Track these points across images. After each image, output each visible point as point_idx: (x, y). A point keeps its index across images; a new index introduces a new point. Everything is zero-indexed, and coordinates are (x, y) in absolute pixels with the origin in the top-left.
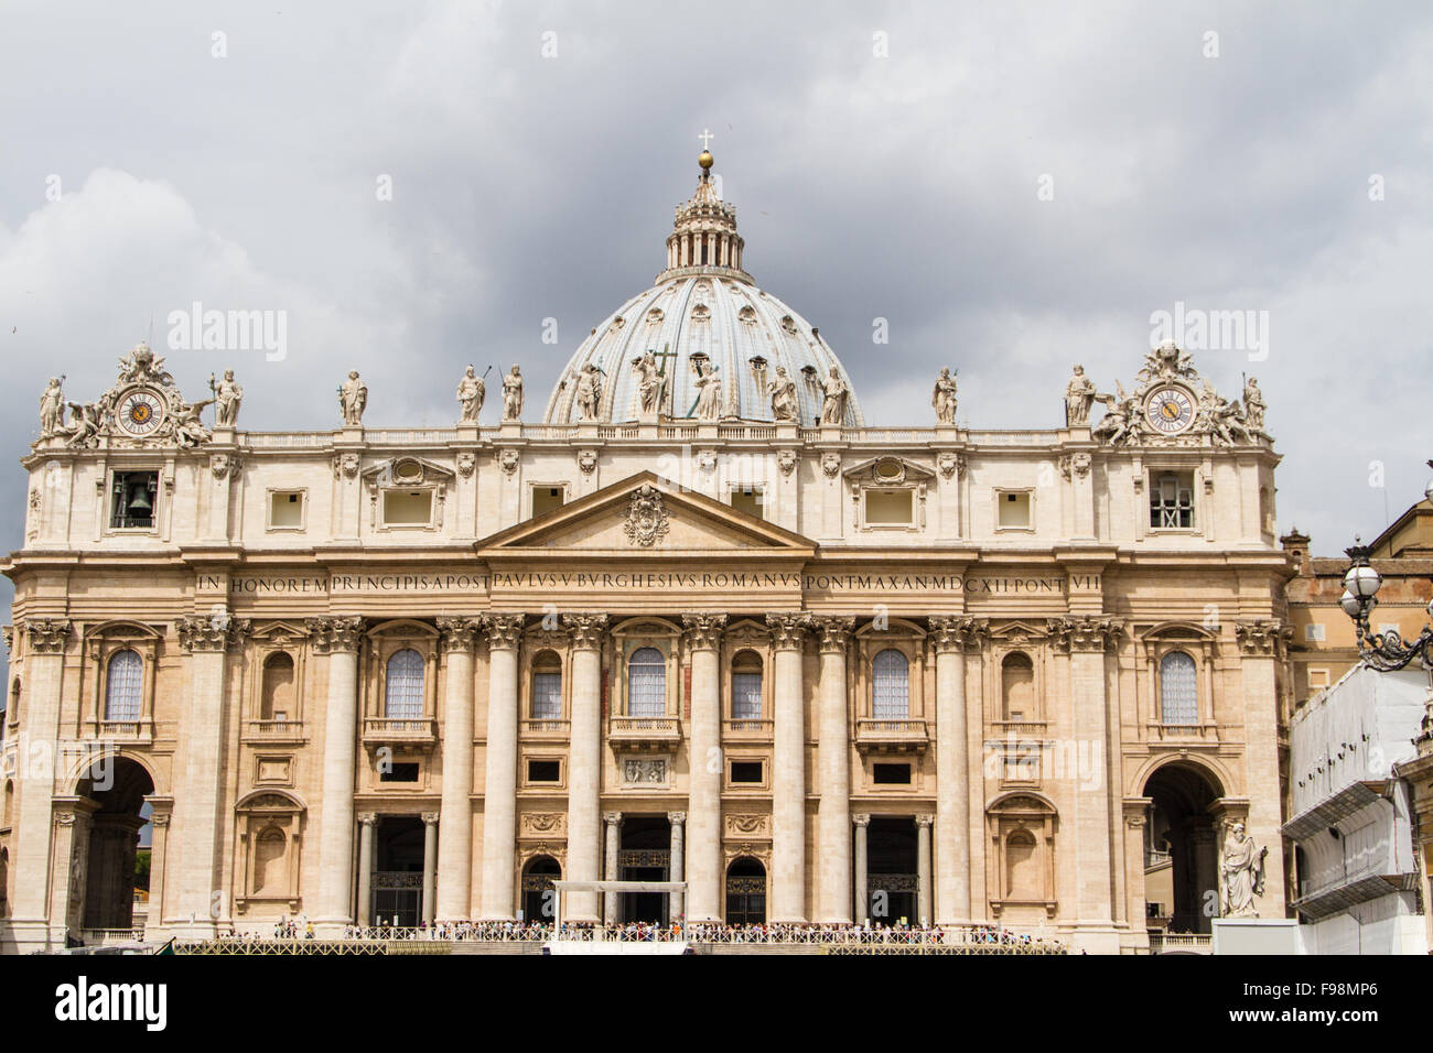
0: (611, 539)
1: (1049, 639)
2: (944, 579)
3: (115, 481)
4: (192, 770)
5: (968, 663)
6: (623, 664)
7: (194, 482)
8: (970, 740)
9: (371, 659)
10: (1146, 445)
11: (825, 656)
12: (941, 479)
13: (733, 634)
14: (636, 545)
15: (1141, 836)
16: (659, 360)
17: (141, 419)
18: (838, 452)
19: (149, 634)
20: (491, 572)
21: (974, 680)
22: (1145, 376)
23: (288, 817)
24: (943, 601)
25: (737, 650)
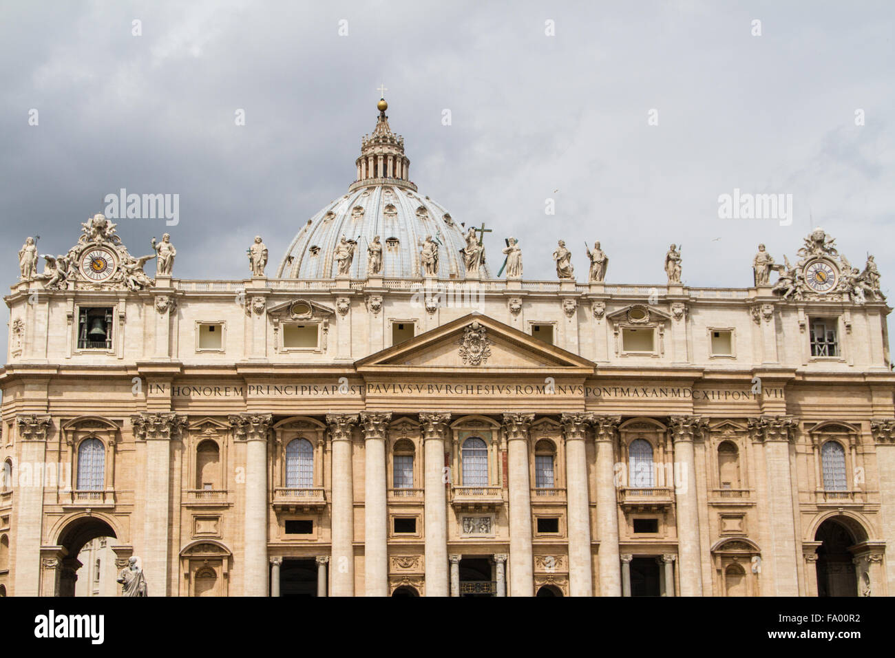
0: (450, 360)
1: (749, 432)
2: (679, 390)
3: (80, 314)
4: (148, 527)
5: (696, 449)
6: (459, 449)
7: (140, 316)
8: (699, 502)
9: (275, 445)
10: (806, 300)
11: (600, 444)
12: (674, 321)
13: (536, 428)
14: (468, 364)
15: (815, 568)
16: (478, 234)
17: (99, 269)
18: (603, 301)
19: (110, 426)
20: (365, 383)
21: (700, 461)
22: (802, 253)
23: (219, 561)
24: (678, 405)
25: (538, 439)
